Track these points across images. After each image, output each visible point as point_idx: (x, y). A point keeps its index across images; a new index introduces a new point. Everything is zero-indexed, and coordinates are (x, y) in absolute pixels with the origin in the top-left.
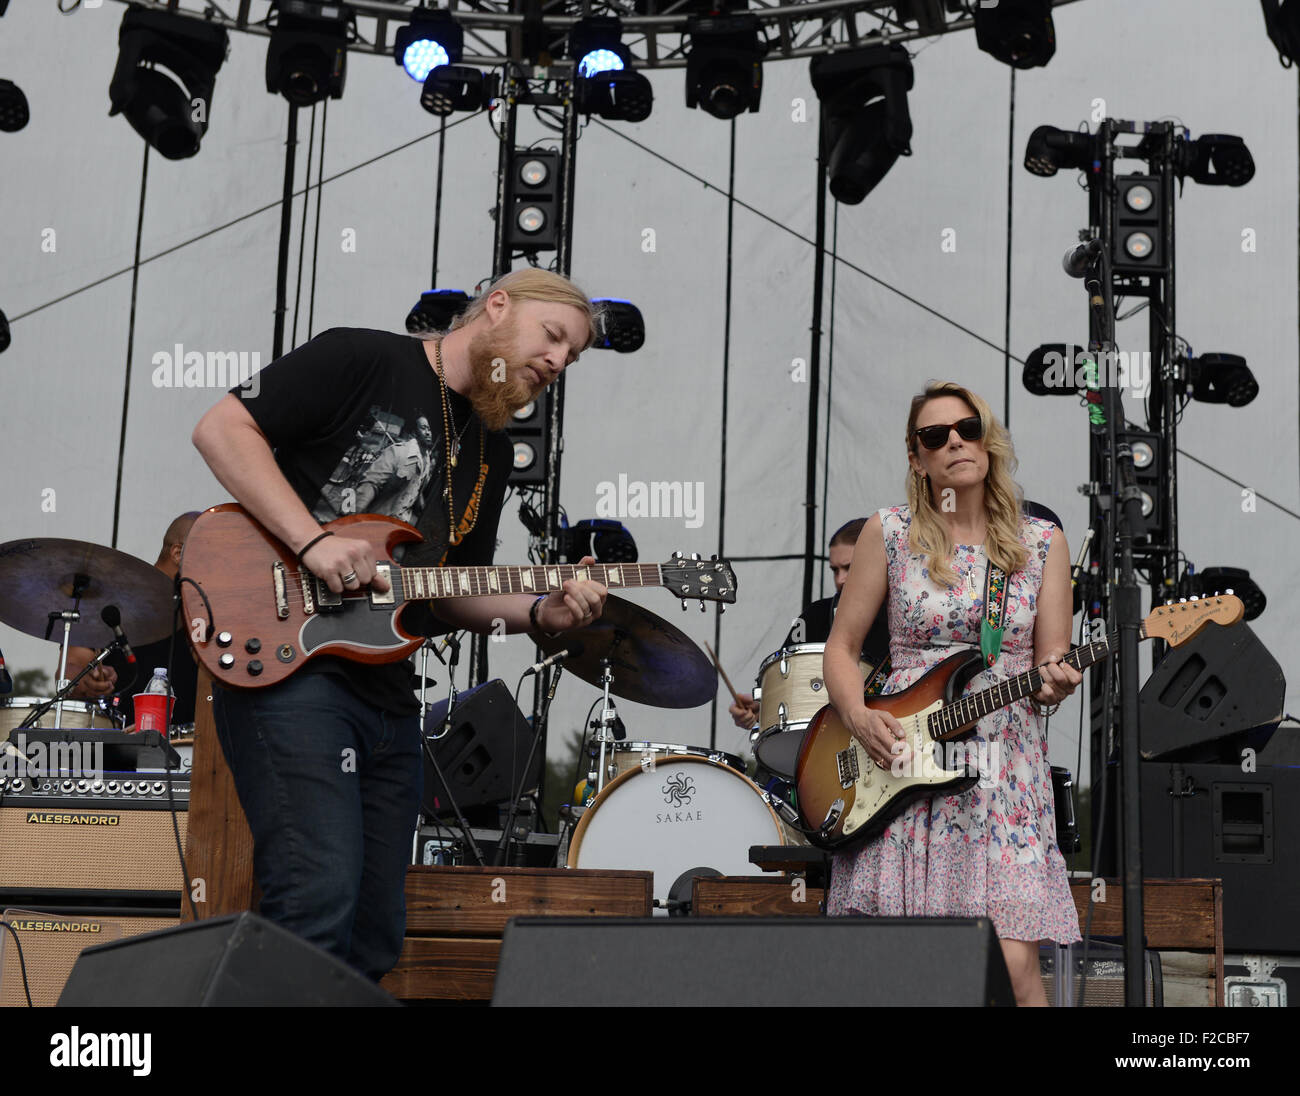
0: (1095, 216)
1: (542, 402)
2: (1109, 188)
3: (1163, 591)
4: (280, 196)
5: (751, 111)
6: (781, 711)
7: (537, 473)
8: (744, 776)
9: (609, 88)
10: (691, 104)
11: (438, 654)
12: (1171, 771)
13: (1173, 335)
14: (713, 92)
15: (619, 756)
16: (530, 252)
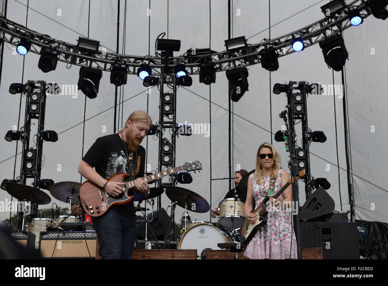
0: (289, 102)
1: (171, 147)
2: (291, 96)
3: (307, 183)
4: (114, 105)
5: (214, 83)
6: (224, 213)
7: (170, 163)
8: (216, 228)
9: (183, 79)
10: (201, 82)
11: (150, 203)
12: (310, 224)
13: (307, 128)
14: (205, 79)
15: (189, 224)
16: (167, 115)
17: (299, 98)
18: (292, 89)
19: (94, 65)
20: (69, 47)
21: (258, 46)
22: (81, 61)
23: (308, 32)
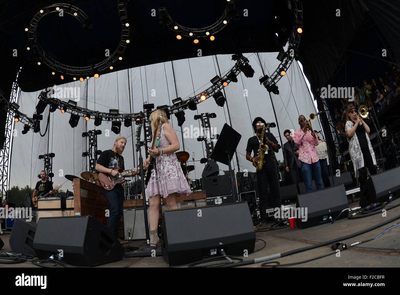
0: (202, 123)
2: (203, 120)
16: (148, 136)
17: (206, 121)
18: (203, 117)
19: (118, 120)
20: (106, 114)
21: (187, 101)
22: (112, 119)
23: (207, 92)
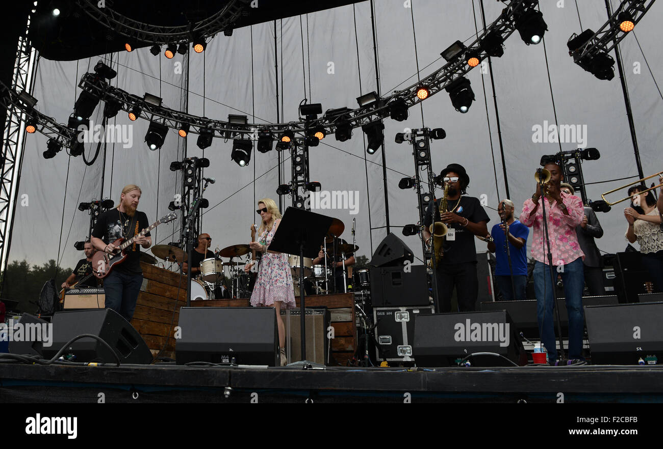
0: (414, 150)
13: (432, 172)
16: (300, 175)
17: (422, 145)
18: (416, 137)
19: (246, 137)
20: (223, 124)
21: (390, 98)
22: (235, 135)
23: (434, 78)
